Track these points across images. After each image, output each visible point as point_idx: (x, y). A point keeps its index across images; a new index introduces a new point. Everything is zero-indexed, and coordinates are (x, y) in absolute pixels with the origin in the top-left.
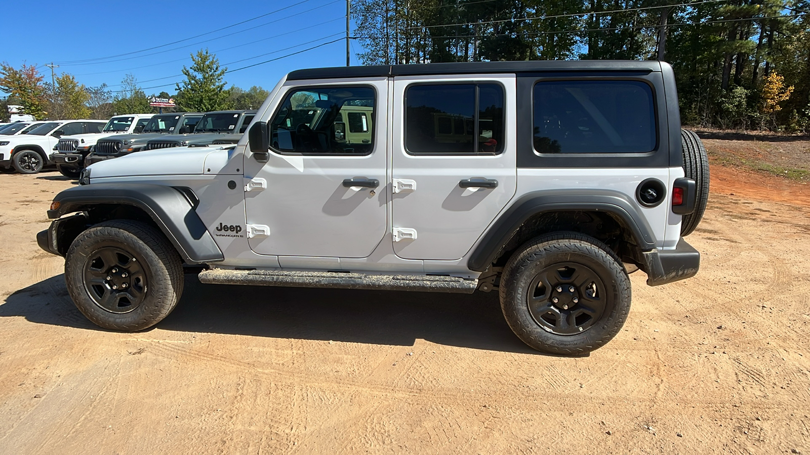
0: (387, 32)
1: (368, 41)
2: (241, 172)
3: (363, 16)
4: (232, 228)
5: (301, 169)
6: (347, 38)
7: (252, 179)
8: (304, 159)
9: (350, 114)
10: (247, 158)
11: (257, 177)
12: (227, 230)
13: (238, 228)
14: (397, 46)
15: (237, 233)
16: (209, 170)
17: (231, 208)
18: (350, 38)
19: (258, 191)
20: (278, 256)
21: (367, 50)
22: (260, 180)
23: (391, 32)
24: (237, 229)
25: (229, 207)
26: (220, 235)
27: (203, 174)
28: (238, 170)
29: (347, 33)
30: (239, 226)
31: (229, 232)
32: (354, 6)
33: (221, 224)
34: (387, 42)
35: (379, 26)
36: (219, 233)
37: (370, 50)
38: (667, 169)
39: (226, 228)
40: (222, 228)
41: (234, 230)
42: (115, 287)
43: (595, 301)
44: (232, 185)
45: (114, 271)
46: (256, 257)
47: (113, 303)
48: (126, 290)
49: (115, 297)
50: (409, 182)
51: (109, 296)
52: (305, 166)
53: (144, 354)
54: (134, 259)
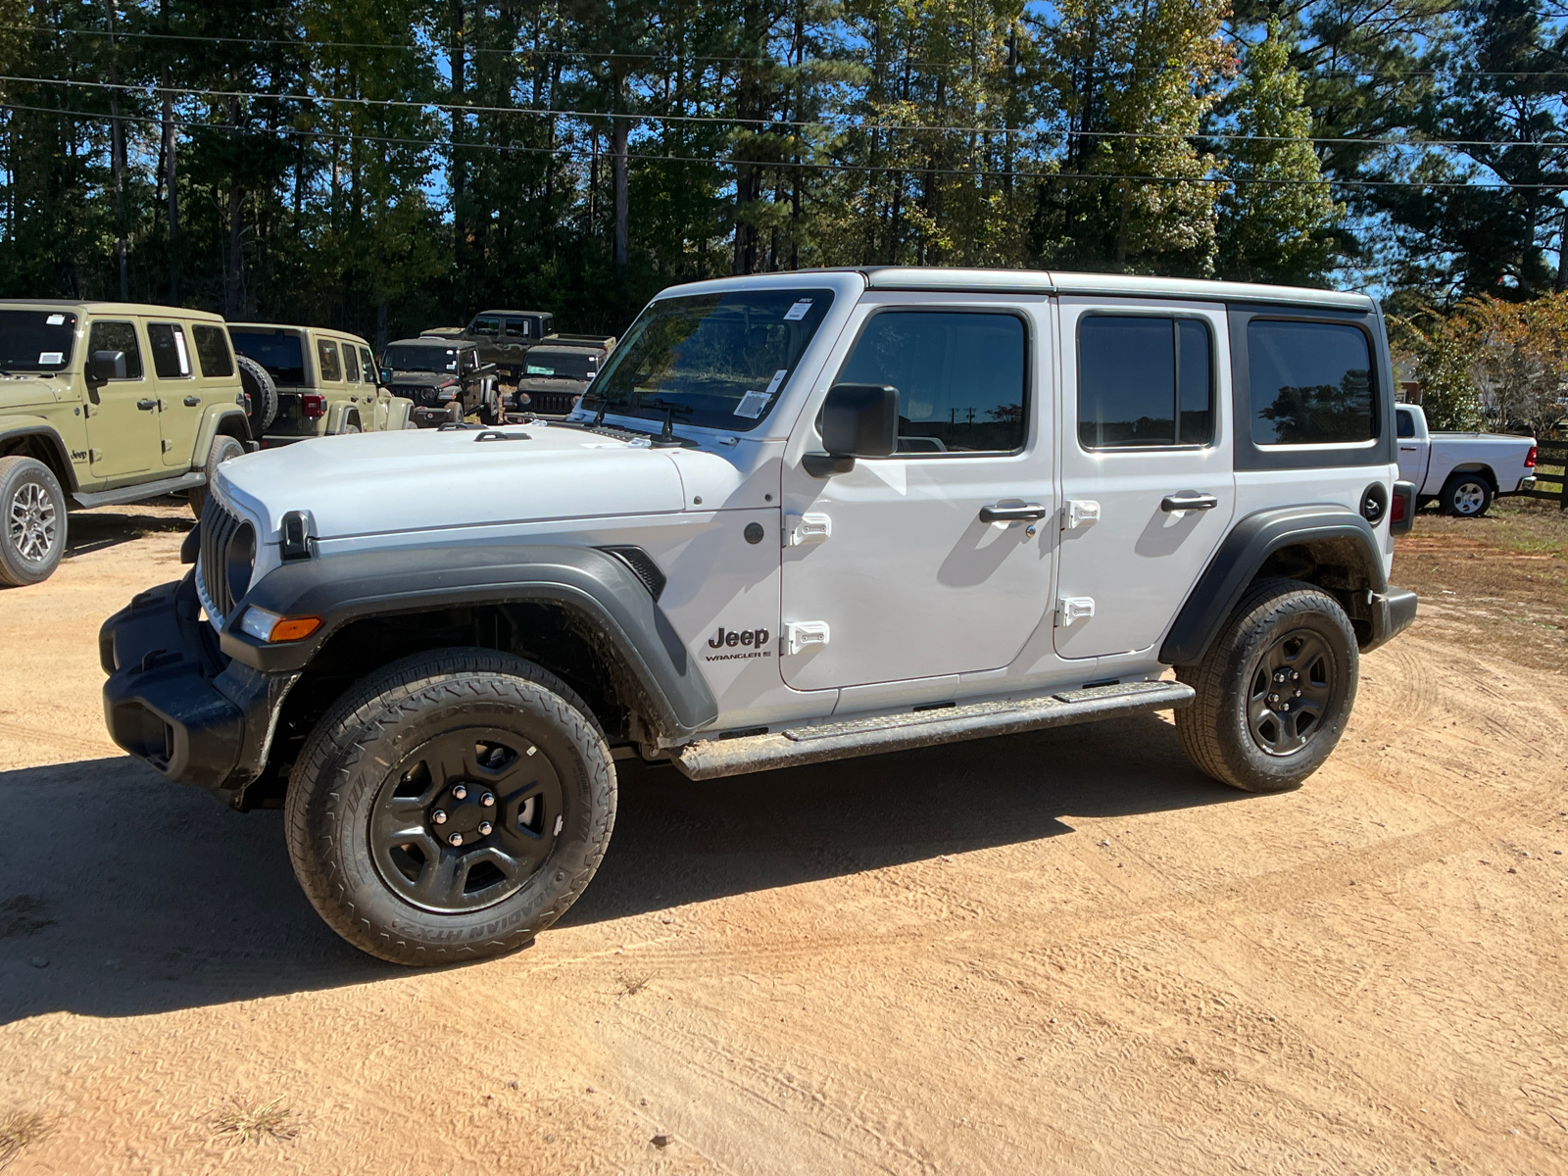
2: (775, 502)
4: (745, 638)
5: (902, 490)
7: (803, 516)
8: (907, 467)
9: (151, 327)
10: (789, 468)
11: (811, 511)
12: (735, 644)
13: (762, 636)
15: (757, 646)
16: (697, 501)
17: (746, 591)
19: (816, 543)
20: (840, 688)
22: (819, 519)
24: (758, 637)
25: (743, 589)
26: (717, 658)
27: (684, 511)
28: (768, 498)
30: (762, 631)
31: (740, 648)
33: (721, 631)
36: (714, 652)
38: (1386, 466)
39: (731, 639)
40: (724, 638)
41: (750, 643)
42: (458, 841)
43: (1320, 690)
44: (754, 534)
45: (462, 795)
46: (791, 697)
47: (453, 886)
48: (485, 842)
49: (458, 867)
50: (1092, 506)
51: (437, 870)
52: (910, 483)
53: (654, 986)
54: (532, 750)
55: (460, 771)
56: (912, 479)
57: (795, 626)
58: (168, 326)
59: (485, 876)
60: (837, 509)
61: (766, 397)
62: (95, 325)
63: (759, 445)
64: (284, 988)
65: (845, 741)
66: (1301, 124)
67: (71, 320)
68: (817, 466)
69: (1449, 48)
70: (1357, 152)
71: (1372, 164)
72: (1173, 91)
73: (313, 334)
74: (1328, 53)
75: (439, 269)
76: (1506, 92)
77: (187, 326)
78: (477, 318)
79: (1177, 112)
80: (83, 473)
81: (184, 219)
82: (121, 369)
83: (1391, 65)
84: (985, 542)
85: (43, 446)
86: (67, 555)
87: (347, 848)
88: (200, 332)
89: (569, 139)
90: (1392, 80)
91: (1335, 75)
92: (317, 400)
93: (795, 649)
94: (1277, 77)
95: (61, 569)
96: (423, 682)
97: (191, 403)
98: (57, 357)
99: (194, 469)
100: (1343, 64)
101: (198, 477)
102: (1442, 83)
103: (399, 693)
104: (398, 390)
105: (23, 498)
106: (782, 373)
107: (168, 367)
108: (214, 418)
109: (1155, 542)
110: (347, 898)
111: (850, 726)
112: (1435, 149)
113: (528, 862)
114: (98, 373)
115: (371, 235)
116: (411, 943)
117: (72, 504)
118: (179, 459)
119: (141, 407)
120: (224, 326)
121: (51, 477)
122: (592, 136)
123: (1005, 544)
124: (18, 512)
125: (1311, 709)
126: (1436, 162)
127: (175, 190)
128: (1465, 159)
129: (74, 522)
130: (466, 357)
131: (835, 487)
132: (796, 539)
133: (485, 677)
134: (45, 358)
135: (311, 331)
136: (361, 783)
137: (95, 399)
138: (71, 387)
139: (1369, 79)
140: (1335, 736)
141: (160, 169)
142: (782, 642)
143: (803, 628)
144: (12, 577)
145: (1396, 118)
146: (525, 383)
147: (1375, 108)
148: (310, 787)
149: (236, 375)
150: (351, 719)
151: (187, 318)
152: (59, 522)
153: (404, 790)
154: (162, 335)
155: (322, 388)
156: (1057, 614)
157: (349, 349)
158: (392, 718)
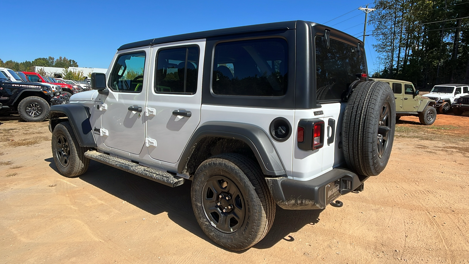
0: (395, 31)
1: (381, 37)
3: (379, 22)
5: (117, 100)
6: (364, 36)
7: (103, 104)
8: (119, 94)
11: (105, 103)
14: (401, 39)
15: (99, 133)
18: (365, 35)
19: (104, 111)
20: (111, 148)
21: (380, 43)
22: (106, 106)
23: (398, 30)
24: (99, 131)
25: (97, 119)
27: (92, 101)
28: (100, 99)
29: (364, 32)
30: (99, 129)
31: (97, 132)
32: (374, 16)
33: (95, 127)
34: (394, 36)
35: (389, 27)
36: (95, 132)
37: (381, 43)
38: (294, 110)
39: (96, 130)
44: (98, 107)
46: (105, 147)
50: (153, 110)
56: (120, 98)
84: (130, 116)
123: (134, 118)
125: (236, 217)
131: (108, 98)
143: (104, 130)
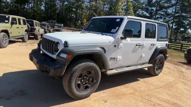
10: (119, 39)
11: (121, 44)
19: (121, 47)
20: (121, 64)
24: (114, 58)
26: (110, 61)
27: (109, 43)
28: (117, 42)
31: (113, 60)
40: (111, 58)
42: (84, 83)
43: (161, 65)
44: (115, 46)
45: (85, 78)
46: (117, 66)
47: (83, 89)
48: (87, 83)
49: (84, 87)
50: (146, 44)
51: (82, 87)
52: (130, 41)
53: (108, 101)
54: (93, 72)
55: (85, 75)
56: (131, 40)
57: (118, 57)
58: (20, 19)
59: (87, 87)
60: (123, 43)
61: (116, 30)
62: (12, 18)
63: (116, 36)
64: (63, 103)
65: (123, 71)
66: (132, 8)
67: (9, 17)
68: (122, 38)
69: (145, 2)
70: (136, 11)
71: (137, 12)
72: (120, 4)
73: (35, 21)
74: (134, 1)
75: (44, 15)
76: (150, 7)
77: (22, 19)
78: (48, 21)
79: (120, 6)
80: (11, 35)
81: (14, 8)
82: (15, 23)
83: (140, 3)
84: (136, 48)
85: (6, 32)
86: (9, 44)
87: (73, 85)
88: (23, 20)
89: (58, 3)
90: (140, 4)
91: (134, 3)
92: (35, 28)
93: (118, 60)
94: (129, 3)
95: (8, 46)
96: (83, 64)
97: (22, 28)
98: (7, 21)
99: (22, 35)
100: (135, 3)
101: (23, 36)
102: (144, 5)
103: (80, 65)
104: (42, 28)
105: (4, 38)
106: (118, 27)
107: (20, 24)
108: (25, 30)
109: (150, 49)
110: (72, 91)
111: (123, 69)
112: (143, 12)
113: (91, 86)
114: (12, 23)
115: (36, 11)
116: (79, 96)
117: (9, 39)
118: (21, 34)
119: (17, 28)
120: (26, 19)
121: (7, 35)
122: (60, 3)
123: (138, 48)
124: (3, 39)
125: (160, 67)
126: (143, 13)
127: (13, 4)
128: (146, 13)
129: (9, 41)
130: (48, 25)
131: (123, 41)
132: (119, 47)
133: (90, 63)
134: (6, 21)
135: (34, 21)
136: (75, 76)
137: (12, 27)
138: (9, 25)
139: (137, 4)
140: (162, 70)
141: (11, 2)
142: (117, 59)
143: (119, 57)
144: (2, 47)
145: (140, 8)
146: (55, 28)
147: (138, 7)
148: (69, 77)
149: (27, 25)
150: (74, 68)
151: (22, 18)
152: (8, 41)
153: (79, 77)
154: (19, 20)
155: (35, 27)
156: (142, 56)
157: (38, 23)
158: (79, 68)
